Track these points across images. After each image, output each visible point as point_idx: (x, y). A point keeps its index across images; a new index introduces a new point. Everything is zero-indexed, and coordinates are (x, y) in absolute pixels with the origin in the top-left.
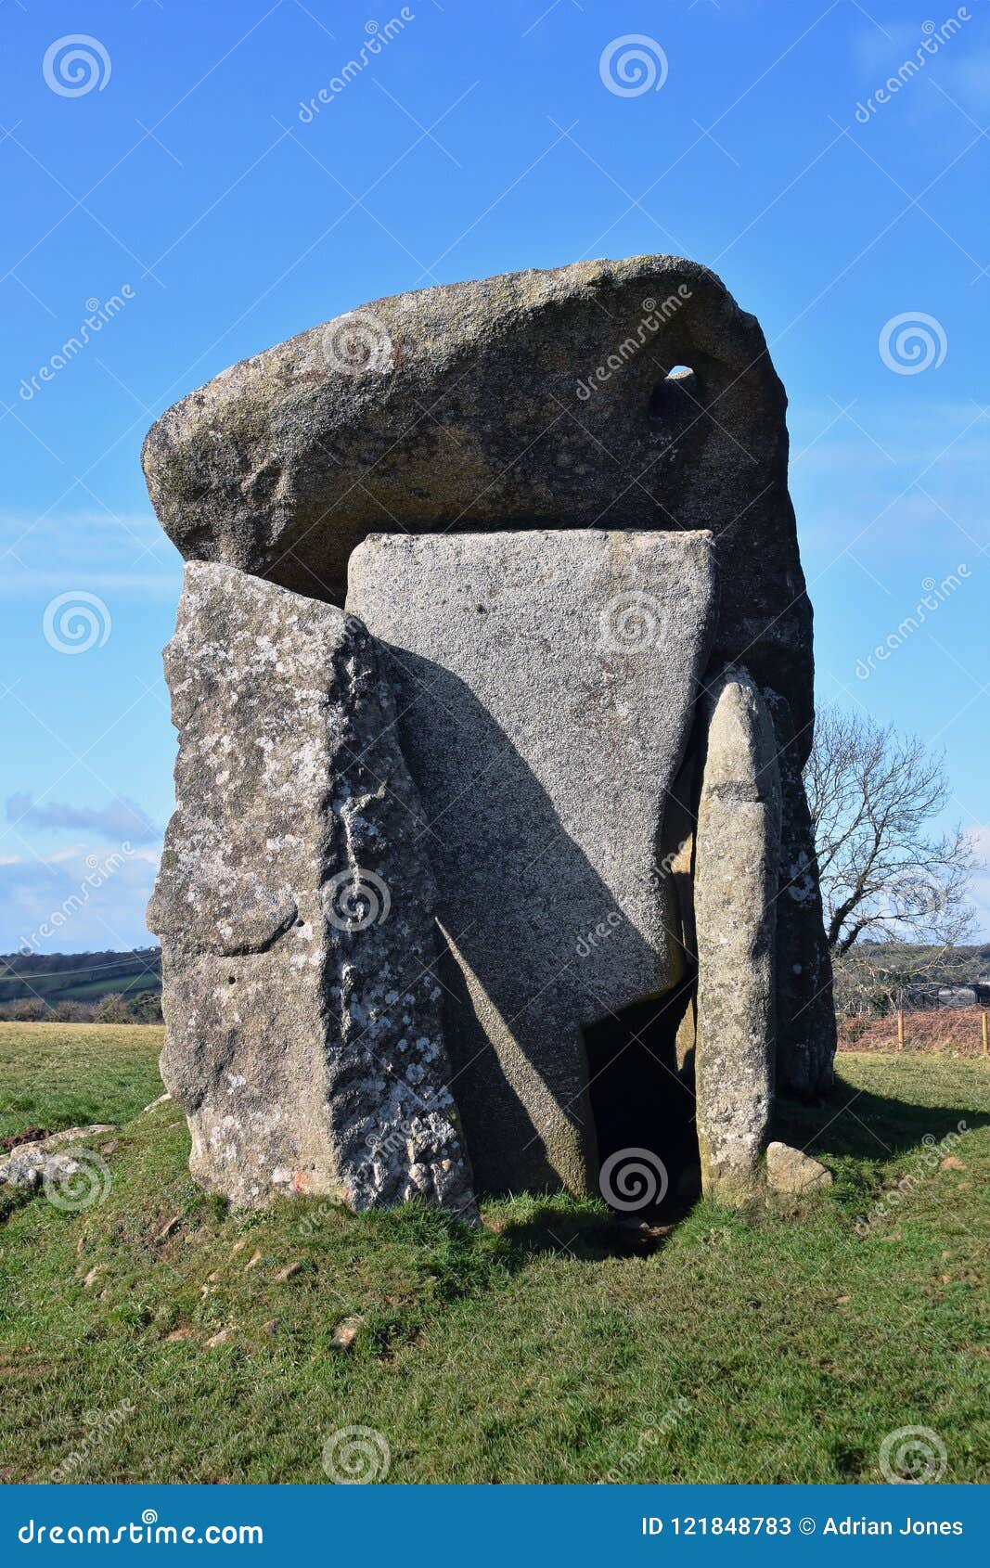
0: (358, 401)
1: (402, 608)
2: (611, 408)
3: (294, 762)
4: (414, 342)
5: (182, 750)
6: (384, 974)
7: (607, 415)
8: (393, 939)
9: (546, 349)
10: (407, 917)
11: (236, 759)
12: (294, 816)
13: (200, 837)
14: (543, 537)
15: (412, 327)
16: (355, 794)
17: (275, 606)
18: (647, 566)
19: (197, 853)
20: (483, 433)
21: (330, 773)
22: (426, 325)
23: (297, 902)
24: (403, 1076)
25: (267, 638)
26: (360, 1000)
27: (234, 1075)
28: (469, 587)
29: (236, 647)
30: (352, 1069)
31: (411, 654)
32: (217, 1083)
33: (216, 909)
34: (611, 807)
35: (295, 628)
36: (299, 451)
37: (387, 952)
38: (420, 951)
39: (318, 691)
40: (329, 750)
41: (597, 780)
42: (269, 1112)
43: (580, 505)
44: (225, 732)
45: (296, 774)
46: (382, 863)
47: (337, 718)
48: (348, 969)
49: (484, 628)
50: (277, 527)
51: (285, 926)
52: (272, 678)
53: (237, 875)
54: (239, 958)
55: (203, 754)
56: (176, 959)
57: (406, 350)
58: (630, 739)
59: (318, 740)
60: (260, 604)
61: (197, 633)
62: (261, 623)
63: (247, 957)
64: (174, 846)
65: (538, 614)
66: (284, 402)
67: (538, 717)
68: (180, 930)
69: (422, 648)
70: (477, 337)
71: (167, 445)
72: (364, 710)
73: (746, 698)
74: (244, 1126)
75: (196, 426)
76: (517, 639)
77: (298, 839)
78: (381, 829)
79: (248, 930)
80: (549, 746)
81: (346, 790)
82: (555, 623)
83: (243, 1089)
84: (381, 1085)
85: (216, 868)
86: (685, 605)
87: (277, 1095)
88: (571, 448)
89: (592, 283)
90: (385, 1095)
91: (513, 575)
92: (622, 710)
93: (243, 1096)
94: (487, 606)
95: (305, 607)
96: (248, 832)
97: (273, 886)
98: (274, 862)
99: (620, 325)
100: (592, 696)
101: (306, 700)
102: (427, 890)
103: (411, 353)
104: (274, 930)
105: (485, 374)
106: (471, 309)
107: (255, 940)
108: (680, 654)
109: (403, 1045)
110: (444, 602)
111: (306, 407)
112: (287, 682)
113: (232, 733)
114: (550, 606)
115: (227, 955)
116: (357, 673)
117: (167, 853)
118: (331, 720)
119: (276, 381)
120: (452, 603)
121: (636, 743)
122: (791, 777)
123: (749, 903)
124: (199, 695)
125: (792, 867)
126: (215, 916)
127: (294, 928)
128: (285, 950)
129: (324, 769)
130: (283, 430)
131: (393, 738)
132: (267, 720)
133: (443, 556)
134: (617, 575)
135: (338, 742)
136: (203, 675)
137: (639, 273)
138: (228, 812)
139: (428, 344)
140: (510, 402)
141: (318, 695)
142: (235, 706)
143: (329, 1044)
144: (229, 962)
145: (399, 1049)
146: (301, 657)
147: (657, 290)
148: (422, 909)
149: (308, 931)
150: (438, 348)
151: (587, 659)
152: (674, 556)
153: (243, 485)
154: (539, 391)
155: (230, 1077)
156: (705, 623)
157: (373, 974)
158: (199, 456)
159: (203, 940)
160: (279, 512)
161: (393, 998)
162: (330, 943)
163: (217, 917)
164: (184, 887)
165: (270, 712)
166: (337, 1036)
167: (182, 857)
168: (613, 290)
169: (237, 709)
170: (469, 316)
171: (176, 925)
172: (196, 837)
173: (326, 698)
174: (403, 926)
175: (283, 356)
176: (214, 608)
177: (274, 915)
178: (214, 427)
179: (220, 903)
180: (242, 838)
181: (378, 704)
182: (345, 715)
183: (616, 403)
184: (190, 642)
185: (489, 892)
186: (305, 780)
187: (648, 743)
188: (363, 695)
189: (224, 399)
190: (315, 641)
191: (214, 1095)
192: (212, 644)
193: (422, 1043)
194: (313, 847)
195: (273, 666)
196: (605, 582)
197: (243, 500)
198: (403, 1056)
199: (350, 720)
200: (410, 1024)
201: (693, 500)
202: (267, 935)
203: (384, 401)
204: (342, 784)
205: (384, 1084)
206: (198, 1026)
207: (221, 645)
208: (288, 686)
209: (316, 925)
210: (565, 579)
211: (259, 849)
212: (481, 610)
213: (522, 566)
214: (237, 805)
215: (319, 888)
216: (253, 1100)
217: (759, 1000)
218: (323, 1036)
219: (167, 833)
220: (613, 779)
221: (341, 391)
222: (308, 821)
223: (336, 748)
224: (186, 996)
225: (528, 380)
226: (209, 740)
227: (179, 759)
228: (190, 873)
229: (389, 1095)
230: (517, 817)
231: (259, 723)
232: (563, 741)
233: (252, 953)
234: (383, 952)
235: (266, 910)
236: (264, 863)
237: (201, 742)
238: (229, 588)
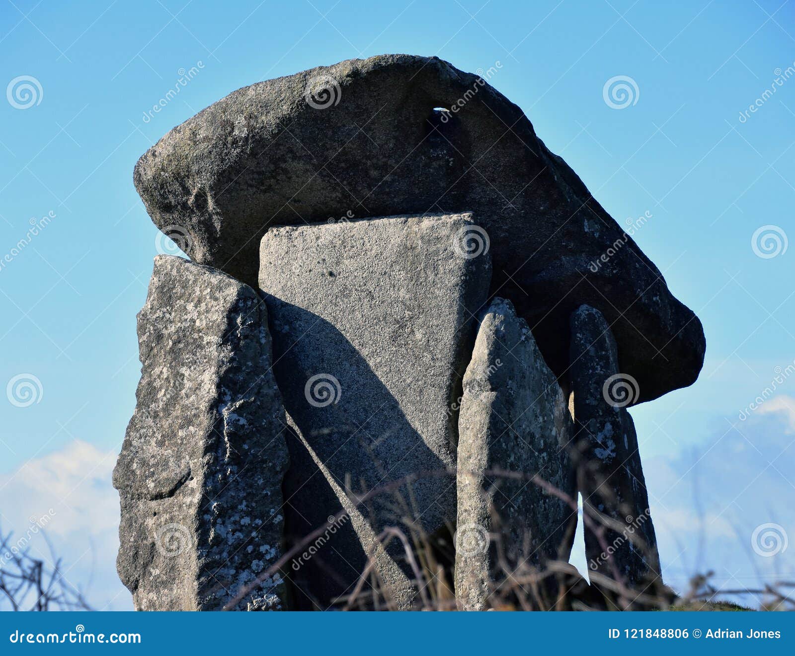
0: (235, 152)
1: (287, 276)
2: (393, 141)
3: (199, 382)
4: (256, 117)
5: (142, 378)
6: (243, 507)
7: (391, 145)
8: (251, 486)
9: (333, 115)
10: (262, 473)
11: (169, 382)
12: (195, 415)
13: (145, 430)
14: (367, 224)
15: (254, 108)
16: (234, 400)
17: (198, 283)
18: (427, 240)
19: (143, 440)
20: (314, 165)
21: (217, 388)
22: (261, 107)
23: (191, 466)
24: (249, 567)
25: (192, 304)
26: (223, 523)
27: (153, 568)
28: (324, 260)
29: (176, 311)
30: (214, 562)
31: (293, 306)
32: (144, 574)
33: (147, 472)
34: (418, 398)
35: (208, 297)
36: (211, 182)
37: (245, 495)
38: (269, 494)
39: (216, 337)
40: (218, 373)
41: (408, 381)
42: (171, 590)
43: (395, 200)
44: (165, 365)
45: (200, 389)
46: (248, 441)
47: (227, 352)
48: (215, 504)
49: (334, 287)
50: (218, 226)
51: (183, 481)
52: (193, 329)
53: (162, 452)
54: (159, 501)
55: (152, 379)
56: (128, 503)
57: (252, 122)
58: (425, 353)
59: (213, 367)
60: (191, 282)
61: (155, 302)
62: (190, 294)
63: (163, 500)
64: (130, 436)
65: (364, 275)
66: (195, 155)
67: (371, 342)
68: (128, 486)
69: (298, 301)
70: (289, 112)
71: (141, 181)
72: (247, 346)
73: (497, 322)
74: (158, 598)
75: (154, 169)
76: (354, 292)
77: (196, 429)
78: (248, 420)
79: (162, 484)
80: (378, 361)
81: (228, 398)
82: (376, 280)
83: (158, 576)
84: (233, 572)
85: (152, 448)
86: (451, 264)
87: (174, 579)
88: (376, 167)
89: (348, 76)
90: (235, 577)
91: (349, 251)
92: (419, 335)
93: (158, 581)
94: (335, 272)
95: (216, 282)
96: (170, 426)
97: (179, 457)
98: (182, 443)
99: (375, 96)
100: (401, 327)
101: (210, 342)
102: (279, 457)
103: (255, 124)
104: (175, 483)
105: (301, 132)
106: (283, 95)
107: (166, 490)
108: (450, 297)
109: (250, 549)
110: (310, 271)
111: (207, 157)
112: (201, 332)
113: (168, 365)
114: (371, 269)
115: (152, 499)
116: (243, 323)
117: (126, 441)
118: (222, 355)
119: (189, 142)
120: (315, 271)
121: (428, 356)
122: (599, 369)
123: (479, 457)
124: (152, 343)
125: (599, 434)
126: (146, 477)
127: (187, 482)
128: (181, 495)
129: (214, 386)
130: (198, 171)
131: (267, 363)
132: (187, 356)
133: (309, 241)
134: (410, 247)
135: (224, 368)
136: (155, 330)
137: (373, 68)
138: (161, 414)
139: (264, 118)
140: (324, 145)
141: (215, 339)
142: (171, 348)
143: (199, 548)
144: (154, 504)
145: (247, 551)
146: (209, 315)
147: (389, 75)
148: (274, 468)
149: (195, 483)
150: (269, 119)
151: (395, 303)
152: (444, 232)
153: (189, 202)
154: (338, 138)
155: (152, 570)
156: (465, 275)
157: (234, 508)
158: (159, 187)
159: (139, 491)
160: (215, 217)
161: (246, 521)
162: (206, 489)
163: (147, 477)
164: (132, 460)
165: (189, 352)
166: (205, 543)
167: (134, 443)
168: (361, 78)
169: (172, 350)
170: (282, 100)
171: (126, 483)
172: (142, 431)
173: (220, 341)
174: (260, 479)
175: (190, 127)
176: (165, 286)
177: (176, 474)
178: (163, 170)
179: (149, 469)
180: (167, 430)
181: (258, 342)
182: (232, 351)
183: (395, 138)
184: (151, 309)
185: (351, 458)
186: (204, 393)
187: (435, 356)
188: (246, 337)
189: (165, 153)
190: (219, 305)
191: (143, 581)
192: (162, 309)
193: (263, 549)
194: (201, 433)
195: (194, 322)
196: (403, 252)
197: (192, 211)
198: (249, 555)
199: (235, 354)
200: (257, 537)
201: (479, 187)
202: (172, 486)
203: (248, 151)
204: (225, 394)
205: (235, 571)
206: (135, 541)
207: (167, 310)
208: (200, 334)
209: (199, 479)
210: (379, 251)
211: (175, 435)
212: (331, 274)
213: (355, 244)
214: (166, 409)
215: (203, 458)
216: (163, 582)
217: (484, 519)
218: (196, 543)
219: (127, 429)
220: (418, 380)
221: (223, 147)
222: (202, 418)
223: (223, 372)
224: (131, 525)
225: (330, 133)
226: (157, 370)
227: (140, 383)
228: (137, 452)
229: (238, 578)
230: (364, 409)
231: (183, 359)
232: (387, 357)
233: (165, 497)
234: (242, 494)
235: (174, 471)
236: (176, 444)
237: (153, 372)
238: (174, 272)
